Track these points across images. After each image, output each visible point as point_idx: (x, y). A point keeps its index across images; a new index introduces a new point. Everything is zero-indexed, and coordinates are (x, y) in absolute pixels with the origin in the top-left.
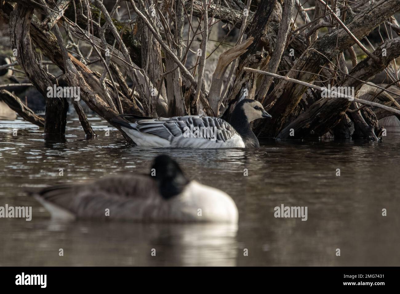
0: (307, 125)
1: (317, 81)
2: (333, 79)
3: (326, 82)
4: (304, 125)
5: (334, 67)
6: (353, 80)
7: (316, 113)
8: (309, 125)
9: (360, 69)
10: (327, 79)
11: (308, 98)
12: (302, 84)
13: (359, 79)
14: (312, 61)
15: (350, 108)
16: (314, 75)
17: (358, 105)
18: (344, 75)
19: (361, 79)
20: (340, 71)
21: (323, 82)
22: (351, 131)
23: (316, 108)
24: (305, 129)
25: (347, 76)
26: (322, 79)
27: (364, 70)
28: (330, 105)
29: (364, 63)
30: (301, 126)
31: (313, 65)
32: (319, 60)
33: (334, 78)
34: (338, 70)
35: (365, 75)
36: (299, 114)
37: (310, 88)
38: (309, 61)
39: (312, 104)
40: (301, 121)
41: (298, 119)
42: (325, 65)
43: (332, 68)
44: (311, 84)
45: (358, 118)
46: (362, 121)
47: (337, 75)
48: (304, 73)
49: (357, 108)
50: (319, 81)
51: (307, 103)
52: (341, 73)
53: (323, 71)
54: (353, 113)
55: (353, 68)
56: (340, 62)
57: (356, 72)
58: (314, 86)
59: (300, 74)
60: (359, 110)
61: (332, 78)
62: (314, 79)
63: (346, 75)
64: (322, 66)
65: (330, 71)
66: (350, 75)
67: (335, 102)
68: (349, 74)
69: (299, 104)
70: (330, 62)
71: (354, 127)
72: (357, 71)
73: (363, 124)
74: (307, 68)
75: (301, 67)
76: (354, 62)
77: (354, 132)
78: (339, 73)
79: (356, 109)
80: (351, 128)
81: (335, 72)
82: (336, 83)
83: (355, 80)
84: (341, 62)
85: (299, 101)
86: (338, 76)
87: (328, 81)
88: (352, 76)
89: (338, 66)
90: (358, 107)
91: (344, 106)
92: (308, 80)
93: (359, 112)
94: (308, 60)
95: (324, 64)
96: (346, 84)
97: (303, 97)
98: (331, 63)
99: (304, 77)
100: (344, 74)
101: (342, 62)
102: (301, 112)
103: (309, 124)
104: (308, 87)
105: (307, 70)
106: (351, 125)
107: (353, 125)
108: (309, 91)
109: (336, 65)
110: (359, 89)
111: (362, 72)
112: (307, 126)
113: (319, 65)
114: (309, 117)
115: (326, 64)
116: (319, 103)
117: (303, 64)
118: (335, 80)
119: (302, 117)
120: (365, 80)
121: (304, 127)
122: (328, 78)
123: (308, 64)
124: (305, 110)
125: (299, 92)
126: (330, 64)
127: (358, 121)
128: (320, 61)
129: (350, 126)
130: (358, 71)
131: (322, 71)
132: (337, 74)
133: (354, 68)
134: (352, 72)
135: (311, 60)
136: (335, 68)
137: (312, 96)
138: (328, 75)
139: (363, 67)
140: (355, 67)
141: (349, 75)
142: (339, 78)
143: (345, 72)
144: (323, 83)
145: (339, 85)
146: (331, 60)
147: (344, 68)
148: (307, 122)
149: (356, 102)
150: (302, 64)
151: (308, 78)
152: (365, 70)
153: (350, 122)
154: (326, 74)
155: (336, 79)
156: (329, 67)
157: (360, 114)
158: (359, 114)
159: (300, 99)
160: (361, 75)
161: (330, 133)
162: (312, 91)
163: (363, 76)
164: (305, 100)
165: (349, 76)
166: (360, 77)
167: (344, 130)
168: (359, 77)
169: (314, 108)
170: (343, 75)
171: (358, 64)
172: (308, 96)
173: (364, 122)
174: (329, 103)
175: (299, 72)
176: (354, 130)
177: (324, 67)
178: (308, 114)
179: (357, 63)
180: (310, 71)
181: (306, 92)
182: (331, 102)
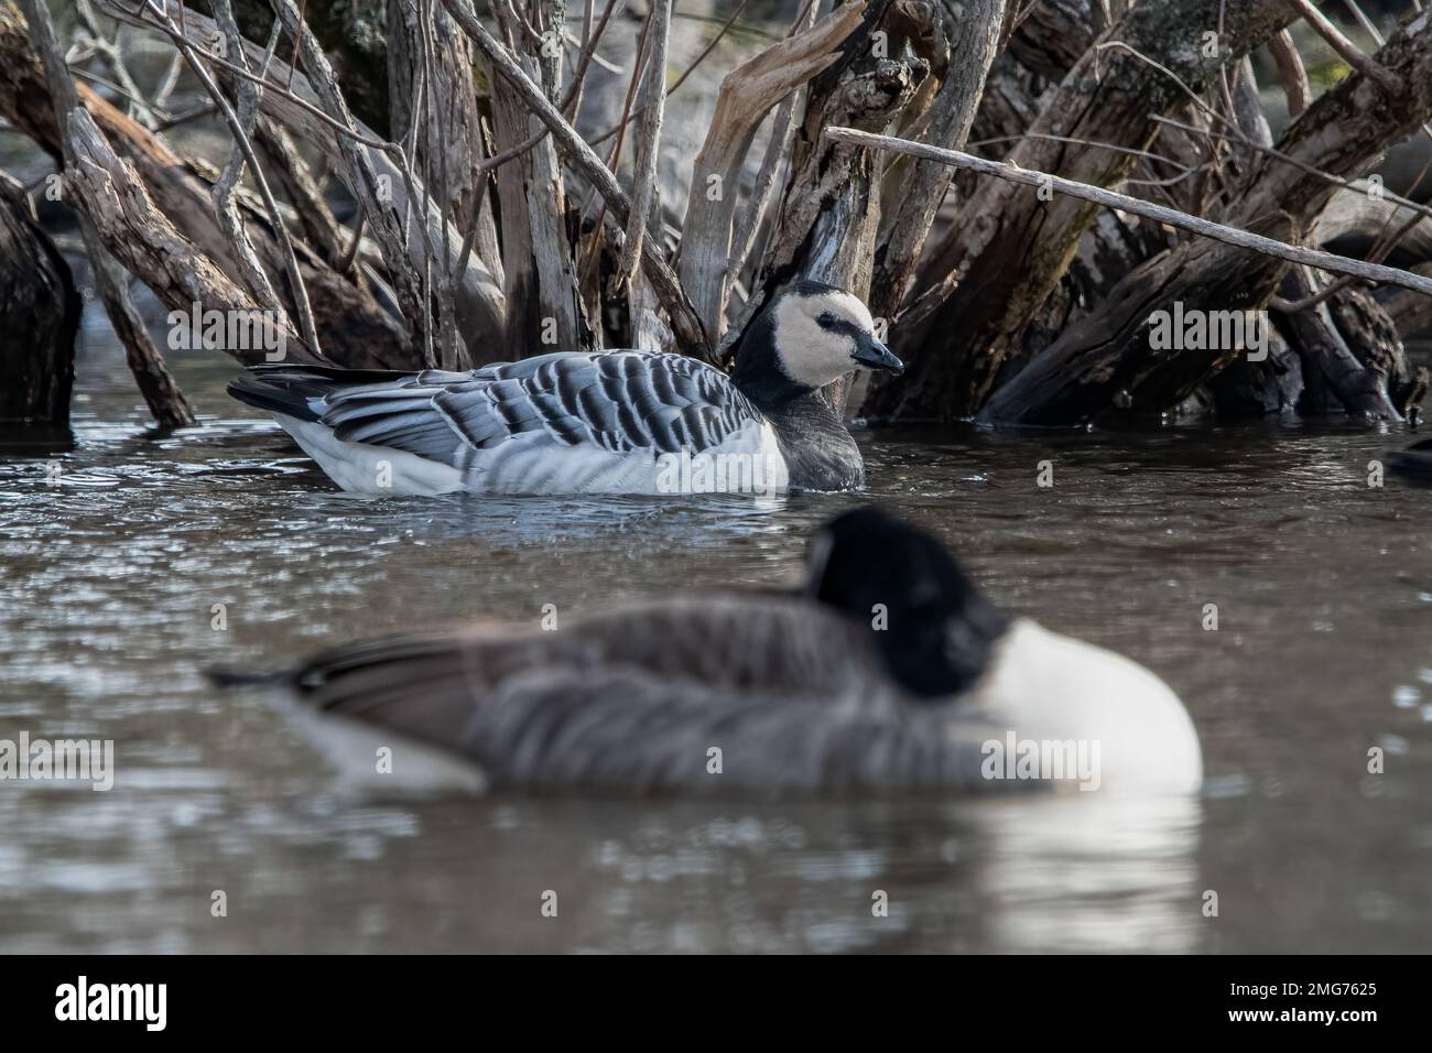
0: (1102, 370)
1: (1139, 179)
2: (1206, 171)
3: (1176, 185)
4: (1086, 372)
5: (1210, 119)
6: (1292, 173)
7: (1137, 316)
8: (1110, 370)
9: (1320, 126)
10: (1180, 171)
11: (1104, 254)
12: (1077, 193)
13: (1318, 168)
14: (1117, 96)
15: (1279, 294)
16: (1127, 154)
17: (1318, 280)
18: (1254, 155)
19: (1328, 168)
20: (1238, 137)
21: (1166, 183)
22: (1288, 389)
23: (1136, 297)
24: (1093, 384)
25: (1267, 156)
26: (1159, 170)
27: (1337, 130)
28: (1195, 285)
29: (1339, 100)
30: (1075, 375)
31: (1122, 115)
32: (1147, 90)
33: (1210, 167)
34: (1230, 132)
35: (1342, 151)
36: (1065, 323)
37: (1110, 209)
38: (1105, 98)
39: (1119, 278)
40: (1076, 354)
41: (1062, 342)
42: (1171, 111)
43: (1203, 123)
44: (1114, 193)
45: (1317, 335)
46: (1335, 349)
47: (1224, 153)
48: (1085, 148)
49: (1313, 293)
50: (1147, 179)
51: (1097, 277)
52: (1241, 143)
53: (1163, 138)
54: (1296, 314)
55: (1293, 122)
56: (1235, 98)
57: (1303, 138)
58: (1126, 201)
59: (1067, 152)
60: (1319, 301)
61: (1204, 167)
62: (1126, 173)
63: (1264, 151)
64: (1157, 117)
65: (1193, 136)
66: (1278, 153)
67: (1218, 267)
68: (1277, 147)
69: (1065, 280)
70: (1190, 97)
71: (1299, 373)
72: (1308, 134)
73: (1338, 359)
74: (1094, 127)
75: (1069, 123)
76: (1295, 96)
77: (1302, 395)
78: (1231, 144)
79: (1309, 298)
80: (1288, 376)
81: (1216, 140)
82: (1219, 186)
83: (1301, 175)
84: (1240, 98)
85: (1064, 269)
86: (1228, 159)
87: (1185, 180)
88: (1285, 157)
89: (1227, 113)
90: (1314, 288)
91: (1259, 286)
92: (1102, 177)
93: (1322, 308)
94: (1101, 94)
95: (1169, 105)
96: (1262, 190)
97: (1082, 248)
98: (1196, 103)
99: (1084, 164)
100: (1255, 149)
101: (1242, 97)
102: (1073, 316)
103: (1107, 366)
104: (1102, 208)
105: (1095, 135)
106: (1289, 366)
107: (1296, 366)
108: (1106, 225)
109: (1220, 110)
110: (1320, 210)
111: (1330, 137)
112: (1102, 374)
113: (1148, 111)
114: (1109, 335)
115: (1173, 107)
116: (1151, 275)
117: (1076, 110)
118: (1215, 175)
119: (1076, 335)
120: (1342, 174)
121: (1090, 376)
122: (1187, 165)
123: (1099, 107)
124: (1090, 307)
125: (1063, 229)
126: (1191, 108)
127: (1317, 347)
128: (1149, 97)
129: (1283, 371)
130: (1314, 137)
131: (1158, 139)
132: (1223, 149)
133: (1298, 122)
134: (1286, 140)
135: (1110, 90)
136: (1217, 126)
137: (1118, 244)
138: (1186, 152)
139: (1333, 117)
140: (1302, 118)
141: (1274, 152)
142: (1231, 165)
143: (1259, 138)
144: (1167, 189)
145: (1231, 194)
146: (1198, 89)
147: (1253, 122)
148: (1101, 356)
149: (1307, 268)
150: (1073, 107)
151: (1102, 168)
152: (1343, 130)
153: (1285, 354)
154: (1174, 150)
155: (1220, 169)
156: (1187, 118)
157: (1326, 318)
158: (1319, 315)
159: (1068, 259)
160: (1327, 152)
161: (1201, 400)
162: (1121, 226)
163: (1336, 155)
164: (1089, 263)
165: (1276, 157)
166: (1324, 161)
167: (1260, 388)
168: (1318, 159)
169: (1127, 294)
170: (1249, 151)
171: (1315, 107)
172: (1104, 246)
173: (1342, 352)
174: (1190, 271)
175: (1064, 144)
176: (1301, 386)
177: (1166, 121)
178: (1104, 321)
179: (1308, 98)
180: (1110, 138)
181: (1094, 229)
182: (1200, 269)
